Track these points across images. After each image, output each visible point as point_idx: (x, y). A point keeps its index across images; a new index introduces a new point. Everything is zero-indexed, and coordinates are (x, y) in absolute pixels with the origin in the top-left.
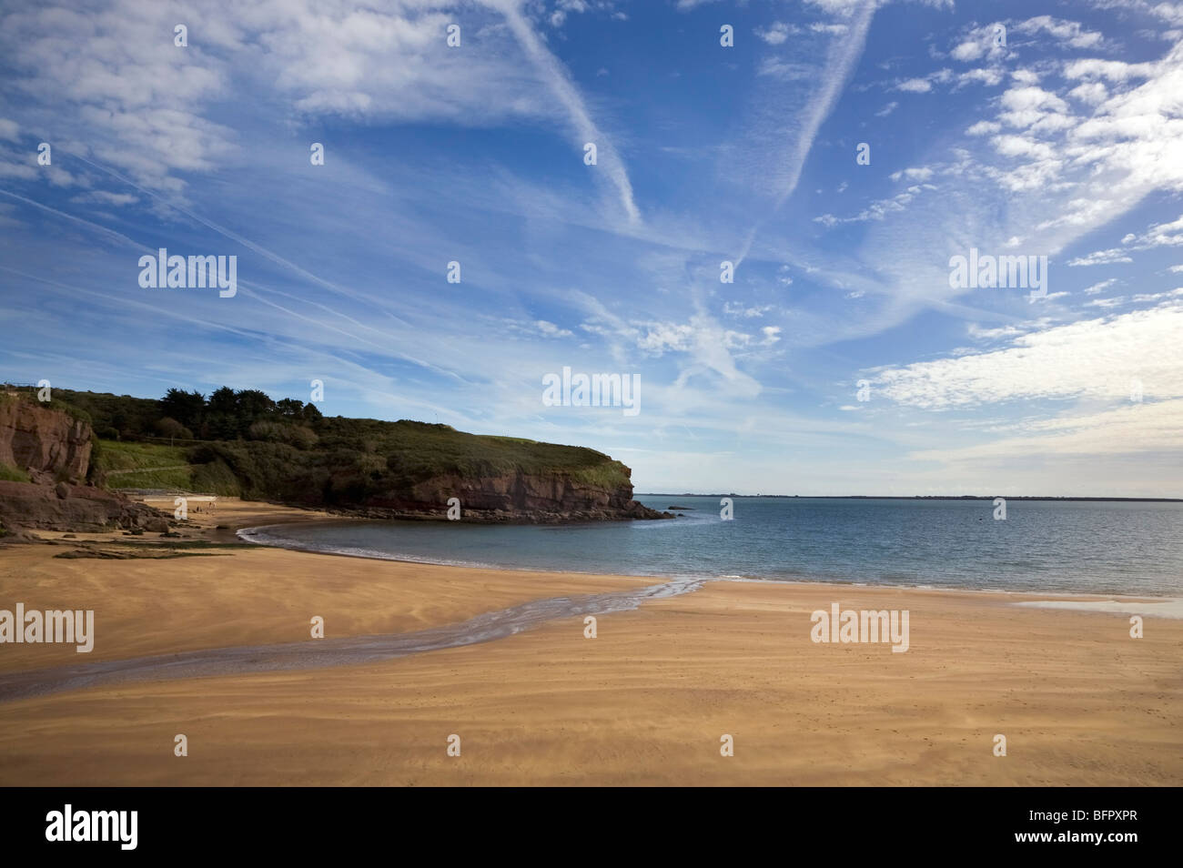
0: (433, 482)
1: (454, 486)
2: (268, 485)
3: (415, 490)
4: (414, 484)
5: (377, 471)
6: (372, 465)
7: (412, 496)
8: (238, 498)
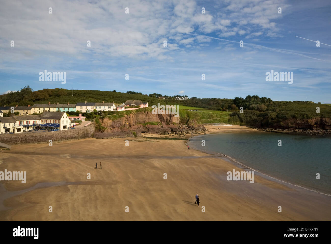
0: (288, 121)
1: (294, 122)
2: (247, 121)
3: (282, 123)
4: (281, 122)
5: (273, 118)
6: (272, 116)
7: (280, 125)
8: (239, 125)
